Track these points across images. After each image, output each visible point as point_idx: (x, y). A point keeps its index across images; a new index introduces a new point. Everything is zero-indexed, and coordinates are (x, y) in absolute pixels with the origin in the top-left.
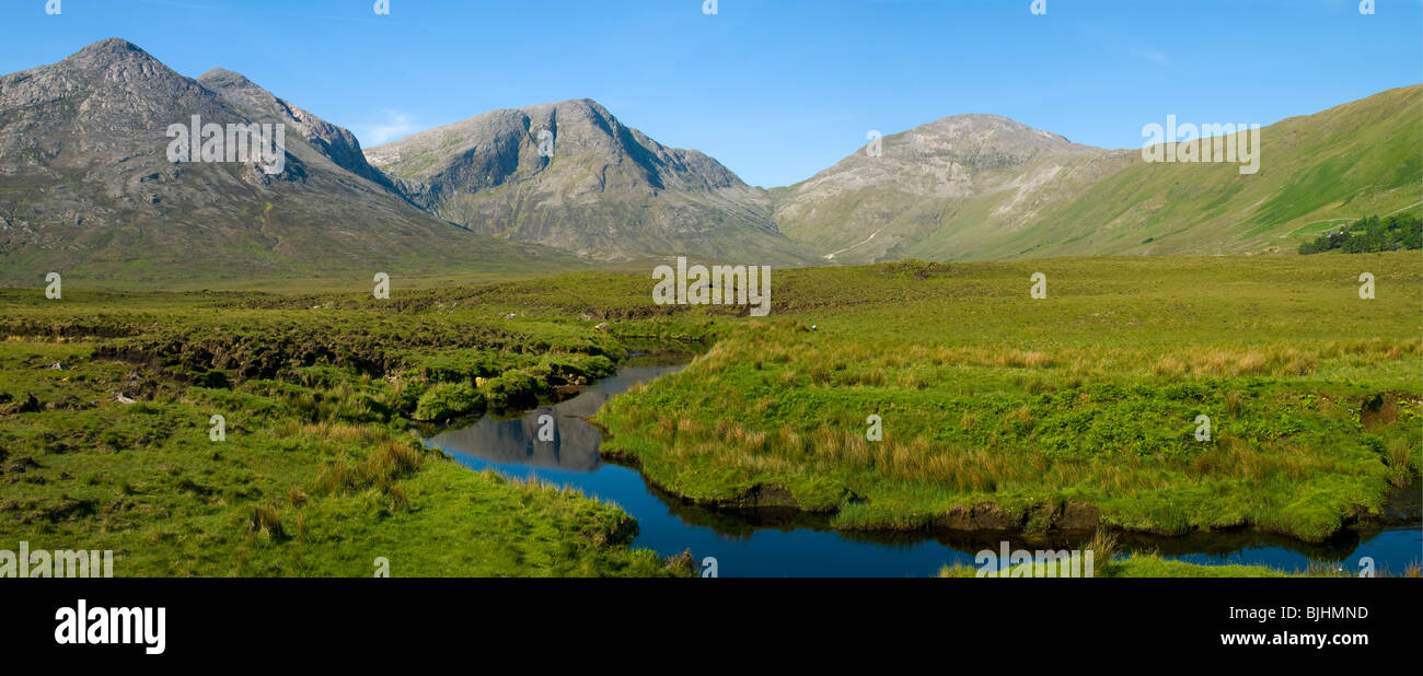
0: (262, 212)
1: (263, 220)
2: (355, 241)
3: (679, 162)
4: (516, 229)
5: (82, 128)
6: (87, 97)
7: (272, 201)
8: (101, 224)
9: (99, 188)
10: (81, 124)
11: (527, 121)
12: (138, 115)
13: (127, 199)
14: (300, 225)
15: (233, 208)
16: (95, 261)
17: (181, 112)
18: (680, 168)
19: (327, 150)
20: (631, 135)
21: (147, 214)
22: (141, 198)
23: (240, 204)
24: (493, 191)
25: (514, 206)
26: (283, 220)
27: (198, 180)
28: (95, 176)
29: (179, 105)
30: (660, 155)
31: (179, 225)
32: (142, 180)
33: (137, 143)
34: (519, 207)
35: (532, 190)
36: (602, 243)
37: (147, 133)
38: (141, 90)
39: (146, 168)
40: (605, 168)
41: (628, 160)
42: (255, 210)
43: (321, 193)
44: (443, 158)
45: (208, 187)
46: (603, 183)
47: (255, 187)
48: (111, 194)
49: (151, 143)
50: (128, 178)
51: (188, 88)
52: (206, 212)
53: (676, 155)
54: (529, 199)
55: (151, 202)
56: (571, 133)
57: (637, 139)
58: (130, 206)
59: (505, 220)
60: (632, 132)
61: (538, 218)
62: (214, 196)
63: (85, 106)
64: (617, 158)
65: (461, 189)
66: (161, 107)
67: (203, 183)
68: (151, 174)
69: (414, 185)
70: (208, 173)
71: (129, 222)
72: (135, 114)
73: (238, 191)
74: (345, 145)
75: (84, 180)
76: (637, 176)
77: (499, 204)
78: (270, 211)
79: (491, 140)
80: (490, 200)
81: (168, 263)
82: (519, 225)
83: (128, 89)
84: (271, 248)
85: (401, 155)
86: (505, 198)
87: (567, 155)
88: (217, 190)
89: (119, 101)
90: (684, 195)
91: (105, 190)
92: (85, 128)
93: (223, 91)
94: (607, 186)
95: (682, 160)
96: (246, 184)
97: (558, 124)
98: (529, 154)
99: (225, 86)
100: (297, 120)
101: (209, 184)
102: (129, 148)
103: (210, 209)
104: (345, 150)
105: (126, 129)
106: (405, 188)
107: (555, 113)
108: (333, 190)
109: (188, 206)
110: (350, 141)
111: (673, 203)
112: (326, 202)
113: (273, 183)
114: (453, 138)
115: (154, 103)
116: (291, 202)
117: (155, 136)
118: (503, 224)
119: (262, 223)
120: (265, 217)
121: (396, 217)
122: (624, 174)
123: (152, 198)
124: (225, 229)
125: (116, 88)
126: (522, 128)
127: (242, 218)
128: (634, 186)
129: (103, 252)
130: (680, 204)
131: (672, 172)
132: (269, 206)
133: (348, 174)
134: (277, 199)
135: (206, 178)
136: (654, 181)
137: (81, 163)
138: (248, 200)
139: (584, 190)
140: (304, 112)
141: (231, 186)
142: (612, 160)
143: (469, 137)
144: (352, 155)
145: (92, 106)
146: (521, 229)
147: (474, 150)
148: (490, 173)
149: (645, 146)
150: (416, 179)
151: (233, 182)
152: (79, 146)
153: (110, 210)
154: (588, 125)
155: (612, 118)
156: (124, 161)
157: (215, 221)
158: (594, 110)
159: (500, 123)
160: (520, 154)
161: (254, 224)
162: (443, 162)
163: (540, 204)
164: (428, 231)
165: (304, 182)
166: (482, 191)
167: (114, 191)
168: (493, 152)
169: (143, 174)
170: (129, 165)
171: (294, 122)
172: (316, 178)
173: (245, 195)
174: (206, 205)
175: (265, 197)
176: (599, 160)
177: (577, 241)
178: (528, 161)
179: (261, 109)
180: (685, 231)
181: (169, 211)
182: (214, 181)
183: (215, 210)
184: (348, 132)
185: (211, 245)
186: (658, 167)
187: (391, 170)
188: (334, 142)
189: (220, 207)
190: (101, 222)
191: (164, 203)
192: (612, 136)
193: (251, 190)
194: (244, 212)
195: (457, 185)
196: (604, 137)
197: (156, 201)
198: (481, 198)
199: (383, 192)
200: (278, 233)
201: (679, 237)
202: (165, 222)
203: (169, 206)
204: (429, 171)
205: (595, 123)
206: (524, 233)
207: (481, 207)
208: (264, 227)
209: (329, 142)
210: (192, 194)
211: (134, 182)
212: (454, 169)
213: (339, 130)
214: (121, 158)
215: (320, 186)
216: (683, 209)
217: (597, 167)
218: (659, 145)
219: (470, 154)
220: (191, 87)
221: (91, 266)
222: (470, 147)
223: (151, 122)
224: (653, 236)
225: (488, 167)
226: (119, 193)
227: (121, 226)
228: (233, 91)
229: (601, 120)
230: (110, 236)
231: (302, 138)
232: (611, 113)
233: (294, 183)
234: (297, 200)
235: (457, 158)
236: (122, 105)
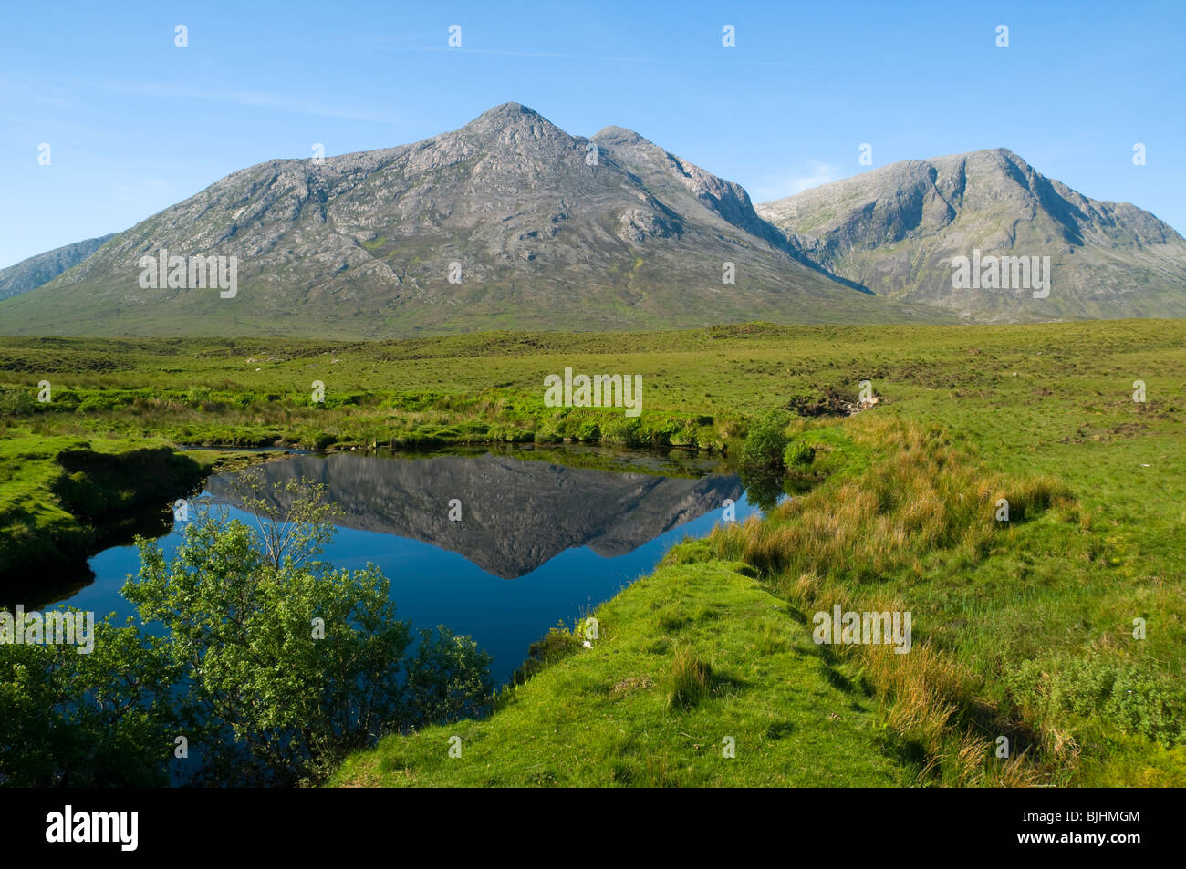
0: (632, 268)
1: (631, 277)
2: (719, 298)
3: (1106, 217)
4: (914, 287)
5: (473, 189)
6: (481, 159)
7: (644, 257)
8: (479, 281)
9: (482, 246)
10: (473, 185)
11: (933, 173)
12: (524, 175)
13: (505, 256)
14: (667, 281)
15: (604, 265)
16: (465, 314)
17: (565, 171)
18: (1107, 222)
19: (716, 205)
20: (1051, 187)
21: (521, 270)
22: (518, 256)
23: (610, 261)
24: (892, 247)
25: (914, 263)
26: (651, 276)
27: (574, 238)
28: (480, 235)
29: (564, 165)
30: (1083, 208)
31: (550, 281)
32: (521, 238)
33: (520, 202)
34: (920, 263)
35: (935, 247)
36: (1006, 303)
37: (531, 193)
38: (530, 151)
39: (526, 226)
40: (1016, 223)
41: (1043, 215)
42: (625, 267)
43: (695, 249)
44: (840, 213)
45: (583, 244)
46: (1013, 239)
47: (628, 243)
48: (491, 252)
49: (533, 202)
50: (508, 236)
51: (575, 147)
52: (575, 268)
53: (1103, 208)
54: (931, 256)
55: (527, 259)
56: (981, 186)
57: (1058, 192)
58: (507, 263)
59: (903, 278)
60: (1053, 184)
61: (939, 277)
62: (587, 252)
63: (478, 169)
64: (1031, 212)
65: (859, 245)
66: (547, 167)
67: (579, 240)
68: (531, 231)
69: (808, 240)
70: (584, 230)
71: (504, 278)
72: (522, 175)
73: (610, 247)
74: (735, 201)
75: (470, 239)
76: (1052, 232)
77: (898, 262)
78: (640, 268)
79: (894, 192)
80: (889, 257)
81: (530, 318)
82: (918, 283)
83: (518, 151)
84: (633, 304)
85: (798, 209)
86: (906, 256)
87: (976, 209)
88: (591, 247)
89: (509, 163)
90: (1108, 253)
91: (487, 248)
92: (476, 190)
93: (615, 148)
94: (1017, 242)
95: (1110, 214)
96: (618, 240)
97: (967, 176)
98: (934, 208)
99: (618, 143)
100: (687, 175)
101: (584, 242)
102: (513, 207)
103: (582, 265)
104: (734, 206)
105: (512, 189)
106: (798, 244)
107: (964, 164)
108: (707, 246)
109: (561, 263)
110: (740, 196)
111: (1091, 261)
112: (698, 258)
113: (648, 241)
114: (854, 191)
115: (540, 163)
116: (662, 258)
117: (537, 195)
118: (901, 281)
119: (630, 280)
120: (634, 273)
121: (767, 274)
122: (1038, 230)
123: (528, 255)
124: (592, 285)
125: (507, 151)
126: (927, 181)
127: (610, 275)
128: (1048, 241)
129: (476, 306)
130: (1099, 262)
131: (1096, 227)
132: (640, 262)
133: (733, 229)
134: (650, 255)
135: (582, 236)
136: (1073, 237)
137: (469, 222)
138: (620, 257)
139: (992, 246)
140: (695, 167)
141: (604, 243)
142: (1025, 214)
143: (870, 190)
144: (741, 209)
145: (484, 168)
146: (920, 287)
147: (874, 204)
148: (891, 227)
149: (1067, 199)
150: (810, 236)
151: (607, 238)
152: (469, 207)
153: (488, 267)
154: (1000, 176)
155: (1030, 169)
156: (508, 219)
157: (585, 277)
158: (1008, 160)
159: (904, 175)
160: (924, 208)
161: (622, 280)
162: (841, 216)
163: (942, 261)
164: (800, 288)
165: (679, 238)
166: (881, 247)
167: (495, 249)
168: (895, 206)
169: (523, 232)
170: (511, 224)
171: (683, 178)
172: (694, 234)
173: (617, 251)
174: (579, 261)
175: (637, 254)
176: (1010, 214)
177: (979, 300)
178: (933, 216)
179: (652, 165)
180: (1101, 291)
181: (542, 268)
182: (590, 238)
183: (586, 266)
184: (739, 187)
185: (577, 301)
186: (1080, 222)
187: (786, 225)
188: (724, 197)
189: (591, 264)
190: (479, 278)
191: (539, 260)
192: (1028, 188)
193: (624, 246)
194: (614, 269)
195: (855, 241)
196: (1017, 189)
197: (532, 258)
198: (880, 254)
199: (767, 248)
200: (643, 289)
201: (1095, 298)
202: (537, 278)
203: (544, 263)
204: (826, 227)
205: (1008, 174)
206: (922, 292)
207: (879, 263)
208: (630, 284)
209: (718, 197)
210: (566, 251)
211: (514, 240)
212: (852, 224)
213: (729, 185)
214: (505, 217)
215: (696, 242)
216: (1103, 268)
217: (1007, 222)
218: (1084, 197)
219: (869, 209)
220: (577, 147)
221: (461, 319)
222: (870, 201)
223: (536, 182)
224: (1065, 297)
225: (889, 221)
226: (498, 250)
227: (496, 281)
228: (626, 148)
229: (1015, 171)
230: (485, 290)
231: (691, 194)
232: (1028, 163)
233: (669, 240)
234: (669, 256)
235: (856, 212)
236: (511, 166)
